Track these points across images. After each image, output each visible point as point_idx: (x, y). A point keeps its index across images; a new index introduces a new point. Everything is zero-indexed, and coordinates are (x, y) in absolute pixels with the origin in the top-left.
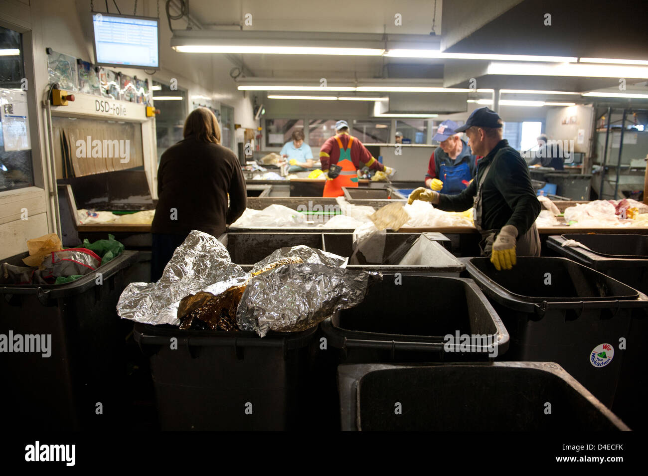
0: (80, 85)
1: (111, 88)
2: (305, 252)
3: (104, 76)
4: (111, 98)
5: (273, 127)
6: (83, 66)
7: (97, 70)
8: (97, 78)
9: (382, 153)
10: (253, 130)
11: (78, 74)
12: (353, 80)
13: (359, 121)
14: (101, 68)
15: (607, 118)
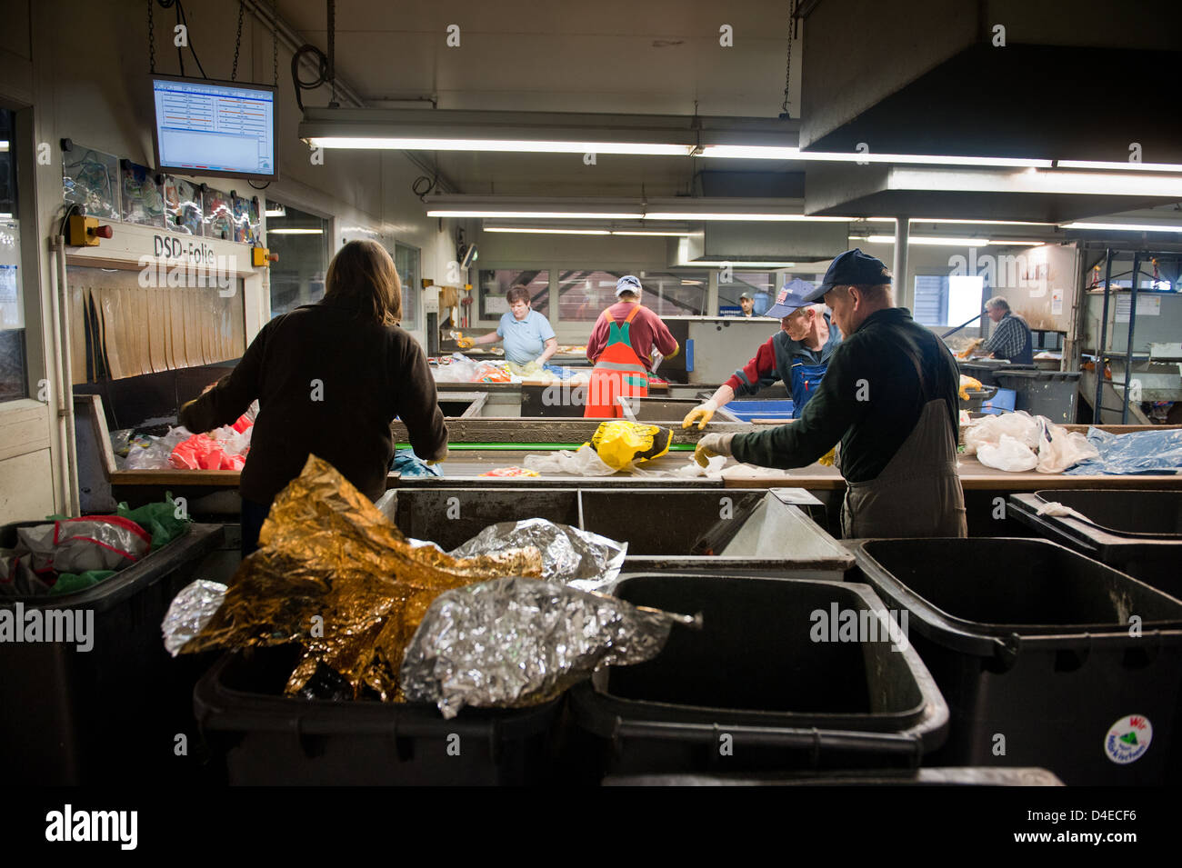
0: (125, 207)
1: (185, 214)
2: (543, 533)
3: (173, 192)
4: (185, 231)
5: (493, 284)
6: (132, 173)
7: (159, 181)
8: (159, 195)
9: (694, 333)
10: (455, 289)
11: (122, 189)
12: (640, 200)
13: (650, 274)
14: (167, 177)
15: (1105, 267)
